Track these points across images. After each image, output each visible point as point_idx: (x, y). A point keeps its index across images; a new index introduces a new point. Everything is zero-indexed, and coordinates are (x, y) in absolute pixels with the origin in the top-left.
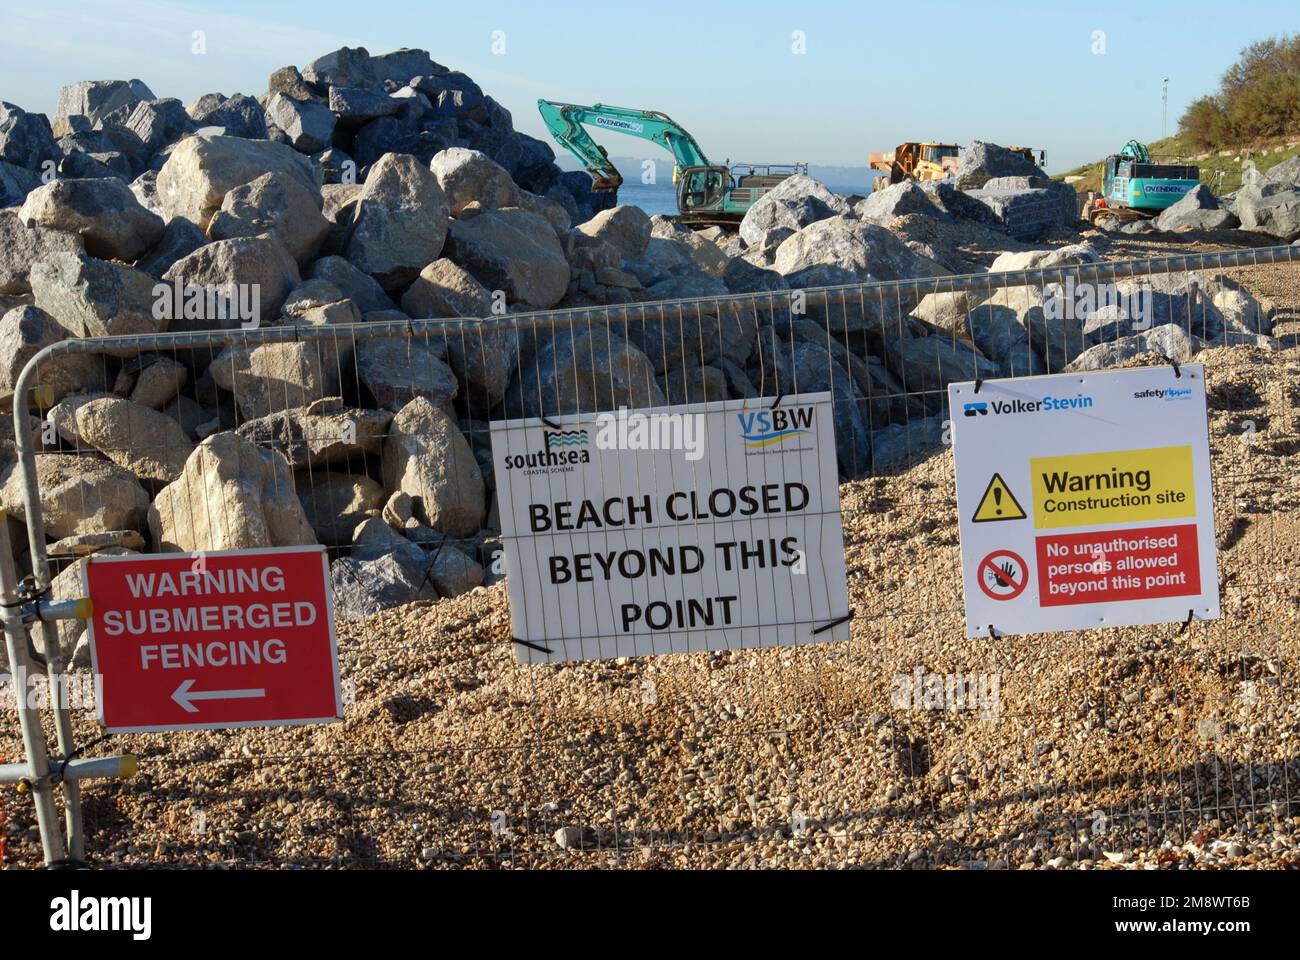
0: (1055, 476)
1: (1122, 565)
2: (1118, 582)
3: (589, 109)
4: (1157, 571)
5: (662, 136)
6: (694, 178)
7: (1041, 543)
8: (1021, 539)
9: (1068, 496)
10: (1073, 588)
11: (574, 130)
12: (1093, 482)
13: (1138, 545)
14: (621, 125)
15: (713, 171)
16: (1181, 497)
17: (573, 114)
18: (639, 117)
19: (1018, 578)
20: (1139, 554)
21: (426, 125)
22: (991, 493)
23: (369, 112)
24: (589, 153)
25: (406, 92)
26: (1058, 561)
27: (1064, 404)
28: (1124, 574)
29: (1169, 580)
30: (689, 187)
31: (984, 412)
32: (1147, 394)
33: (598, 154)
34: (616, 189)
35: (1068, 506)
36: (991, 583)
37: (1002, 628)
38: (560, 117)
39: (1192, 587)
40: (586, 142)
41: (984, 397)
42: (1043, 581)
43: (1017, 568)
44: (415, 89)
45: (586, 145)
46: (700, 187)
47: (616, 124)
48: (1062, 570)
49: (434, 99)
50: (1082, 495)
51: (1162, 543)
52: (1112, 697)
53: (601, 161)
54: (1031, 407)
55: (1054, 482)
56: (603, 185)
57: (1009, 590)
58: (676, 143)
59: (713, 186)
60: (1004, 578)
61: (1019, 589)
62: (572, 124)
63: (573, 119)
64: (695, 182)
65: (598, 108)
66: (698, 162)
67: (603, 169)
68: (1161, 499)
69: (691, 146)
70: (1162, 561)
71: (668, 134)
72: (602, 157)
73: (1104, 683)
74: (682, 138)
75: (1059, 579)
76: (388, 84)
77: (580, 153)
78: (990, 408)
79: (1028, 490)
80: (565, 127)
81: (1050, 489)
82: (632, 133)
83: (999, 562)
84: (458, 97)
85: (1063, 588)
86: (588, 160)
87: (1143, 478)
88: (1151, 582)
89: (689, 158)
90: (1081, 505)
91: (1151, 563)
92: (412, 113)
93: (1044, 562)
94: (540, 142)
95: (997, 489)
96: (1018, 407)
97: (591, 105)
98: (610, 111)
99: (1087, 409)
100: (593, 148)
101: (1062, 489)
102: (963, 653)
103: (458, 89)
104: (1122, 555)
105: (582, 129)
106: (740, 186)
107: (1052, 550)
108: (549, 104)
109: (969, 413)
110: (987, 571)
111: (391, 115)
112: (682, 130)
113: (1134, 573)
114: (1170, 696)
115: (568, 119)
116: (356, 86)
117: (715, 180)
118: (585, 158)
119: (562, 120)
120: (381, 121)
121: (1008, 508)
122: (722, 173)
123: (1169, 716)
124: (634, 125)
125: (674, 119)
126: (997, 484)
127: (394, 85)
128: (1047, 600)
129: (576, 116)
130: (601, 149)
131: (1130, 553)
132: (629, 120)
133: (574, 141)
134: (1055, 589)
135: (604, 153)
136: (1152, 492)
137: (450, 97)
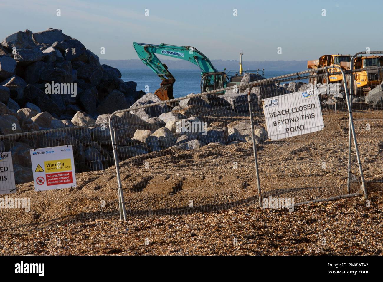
0: (48, 164)
1: (60, 178)
2: (59, 181)
3: (157, 46)
4: (66, 179)
5: (194, 59)
6: (209, 78)
7: (47, 175)
8: (43, 175)
9: (51, 167)
10: (52, 183)
11: (151, 57)
12: (55, 165)
13: (62, 175)
14: (173, 53)
15: (218, 75)
16: (69, 167)
17: (150, 49)
18: (182, 49)
19: (43, 181)
20: (63, 177)
21: (57, 64)
22: (38, 168)
23: (31, 60)
24: (158, 68)
25: (50, 50)
26: (49, 178)
27: (49, 152)
28: (60, 180)
29: (68, 181)
30: (207, 82)
31: (36, 154)
32: (63, 150)
33: (163, 68)
34: (172, 84)
35: (51, 169)
36: (39, 182)
37: (41, 190)
38: (144, 50)
39: (72, 182)
40: (157, 62)
41: (36, 151)
42: (47, 181)
43: (43, 179)
44: (54, 48)
45: (157, 64)
46: (212, 82)
47: (171, 53)
48: (50, 180)
49: (63, 52)
50: (53, 167)
51: (66, 175)
52: (72, 205)
53: (164, 71)
54: (44, 153)
55: (48, 165)
56: (166, 83)
57: (42, 183)
58: (200, 62)
59: (218, 82)
60: (41, 181)
61: (43, 183)
62: (150, 54)
63: (150, 51)
64: (210, 80)
65: (162, 46)
66: (211, 70)
67: (166, 75)
68: (66, 167)
69: (207, 63)
70: (67, 178)
71: (196, 58)
72: (165, 69)
73: (71, 202)
74: (203, 59)
75: (50, 181)
76: (43, 46)
77: (154, 67)
78: (37, 153)
79: (44, 166)
80: (146, 55)
81: (48, 166)
82: (179, 58)
83: (40, 179)
84: (74, 51)
85: (50, 183)
86: (158, 71)
87: (63, 164)
88: (65, 181)
89: (207, 69)
90: (53, 169)
91: (65, 178)
92: (51, 59)
93: (47, 178)
94: (114, 69)
95: (39, 167)
96: (42, 153)
97: (159, 44)
98: (168, 47)
99: (53, 153)
100: (160, 65)
101: (50, 166)
102: (50, 200)
103: (74, 47)
104: (60, 177)
105: (155, 56)
106: (231, 81)
107: (48, 176)
108: (139, 44)
109: (34, 154)
110: (38, 180)
111: (41, 60)
112: (203, 55)
113: (62, 180)
114: (81, 204)
115: (148, 51)
116: (26, 48)
117: (219, 79)
118: (157, 70)
119: (145, 52)
120: (37, 63)
121: (41, 170)
122: (222, 75)
123: (80, 207)
124: (180, 53)
125: (199, 50)
126: (39, 166)
127: (45, 46)
128: (48, 185)
129: (152, 50)
130: (164, 65)
131: (61, 176)
132: (177, 51)
133: (151, 62)
134: (49, 183)
135: (166, 67)
136: (65, 166)
137: (70, 51)
